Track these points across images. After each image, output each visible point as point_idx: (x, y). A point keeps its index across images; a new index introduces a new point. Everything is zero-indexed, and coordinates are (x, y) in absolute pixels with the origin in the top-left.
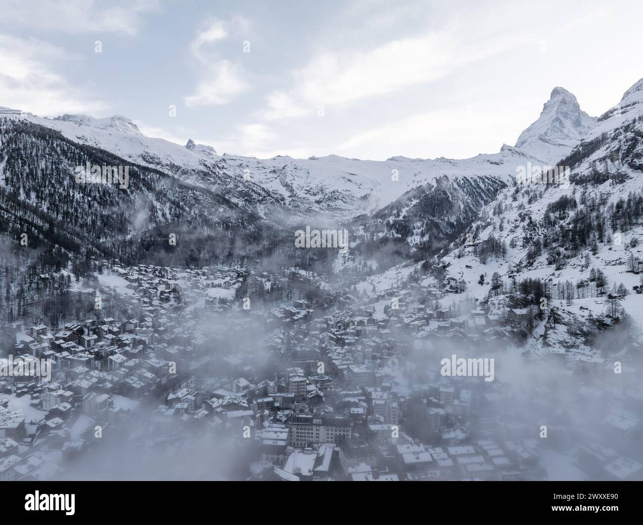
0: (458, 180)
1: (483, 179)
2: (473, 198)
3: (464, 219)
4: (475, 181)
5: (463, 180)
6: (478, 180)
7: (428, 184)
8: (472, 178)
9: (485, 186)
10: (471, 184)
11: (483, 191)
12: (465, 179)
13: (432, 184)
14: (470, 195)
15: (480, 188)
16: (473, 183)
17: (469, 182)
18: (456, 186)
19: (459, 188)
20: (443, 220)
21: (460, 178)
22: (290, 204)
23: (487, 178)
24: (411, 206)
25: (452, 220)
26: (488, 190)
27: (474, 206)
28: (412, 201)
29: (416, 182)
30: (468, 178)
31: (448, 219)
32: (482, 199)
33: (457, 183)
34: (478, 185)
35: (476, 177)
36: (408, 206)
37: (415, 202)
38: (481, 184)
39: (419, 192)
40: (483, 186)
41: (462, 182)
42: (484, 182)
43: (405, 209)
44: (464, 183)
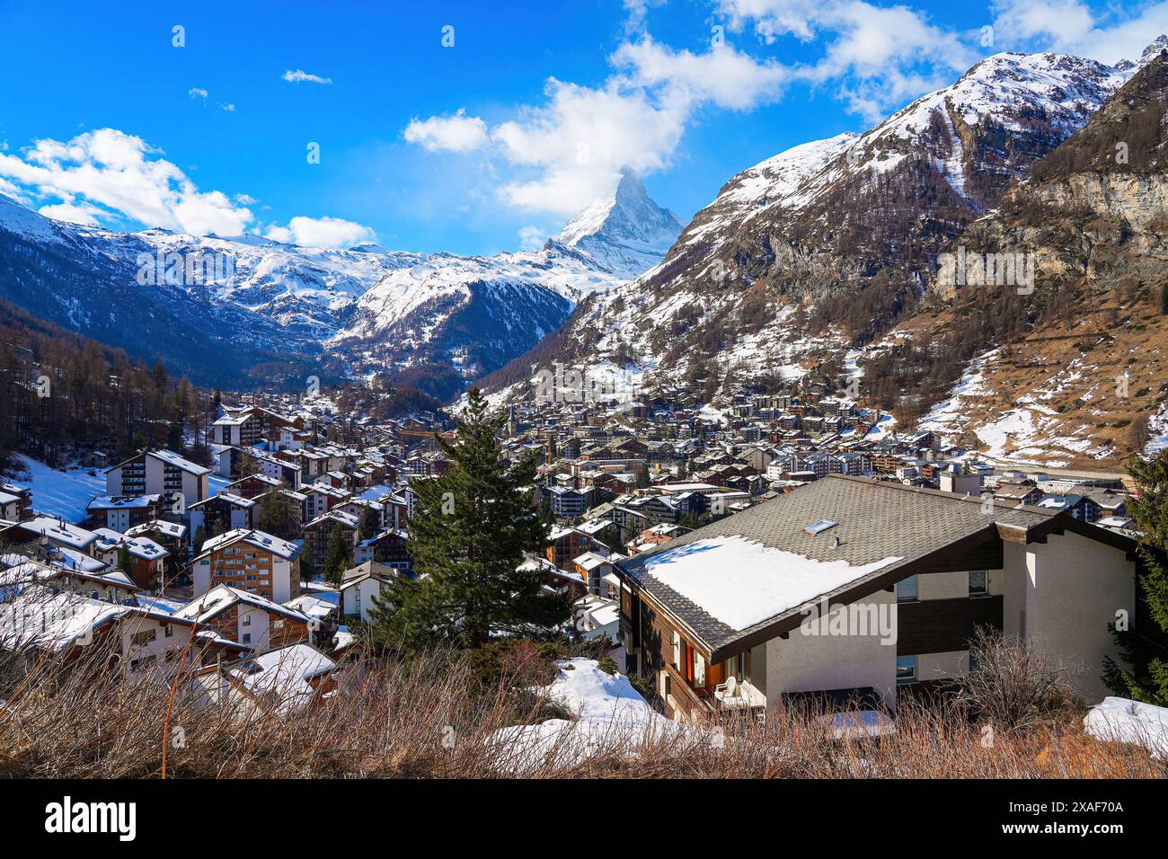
0: (500, 288)
1: (533, 289)
2: (522, 317)
3: (515, 345)
4: (523, 291)
5: (506, 288)
6: (527, 289)
7: (456, 291)
8: (518, 286)
9: (537, 299)
10: (518, 294)
11: (535, 306)
12: (508, 286)
13: (464, 292)
14: (518, 312)
15: (531, 301)
16: (521, 294)
17: (515, 292)
18: (497, 297)
19: (502, 300)
20: (488, 345)
21: (503, 285)
22: (222, 316)
23: (536, 287)
24: (437, 323)
25: (499, 346)
26: (542, 304)
27: (525, 327)
28: (435, 316)
29: (435, 289)
30: (513, 286)
31: (494, 344)
32: (536, 318)
33: (499, 293)
34: (528, 297)
35: (523, 286)
36: (430, 324)
37: (440, 318)
38: (531, 296)
39: (445, 303)
40: (534, 300)
41: (505, 291)
42: (535, 293)
43: (427, 329)
44: (509, 293)
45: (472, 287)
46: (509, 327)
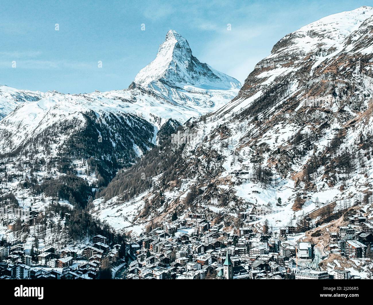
0: (105, 116)
1: (128, 117)
4: (122, 118)
5: (110, 116)
6: (124, 117)
7: (74, 118)
8: (118, 115)
9: (132, 124)
10: (118, 121)
11: (130, 129)
12: (111, 115)
14: (119, 133)
15: (128, 126)
16: (120, 121)
17: (117, 119)
18: (104, 122)
19: (108, 125)
20: (100, 158)
21: (107, 114)
23: (130, 115)
24: (62, 142)
25: (108, 159)
26: (136, 128)
27: (125, 144)
28: (59, 136)
29: (58, 116)
30: (115, 115)
31: (104, 157)
32: (132, 138)
33: (106, 119)
34: (126, 123)
35: (121, 115)
36: (55, 142)
37: (63, 138)
38: (128, 122)
39: (66, 127)
40: (130, 124)
41: (110, 118)
42: (130, 120)
43: (54, 146)
44: (112, 120)
45: (86, 115)
46: (114, 145)
